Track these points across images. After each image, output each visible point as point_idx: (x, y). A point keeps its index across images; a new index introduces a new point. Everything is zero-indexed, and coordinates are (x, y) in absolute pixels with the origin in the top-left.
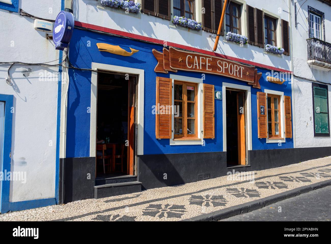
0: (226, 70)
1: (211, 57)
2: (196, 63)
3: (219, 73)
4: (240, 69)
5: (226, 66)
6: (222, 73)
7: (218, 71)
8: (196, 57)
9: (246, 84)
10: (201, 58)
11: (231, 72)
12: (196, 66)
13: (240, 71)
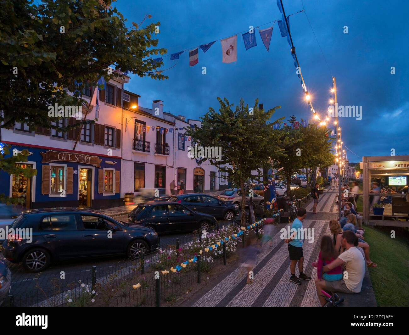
0: (80, 159)
1: (72, 153)
4: (88, 159)
5: (80, 157)
6: (78, 161)
7: (75, 160)
8: (63, 154)
9: (92, 166)
10: (66, 154)
11: (83, 160)
12: (63, 158)
13: (88, 160)
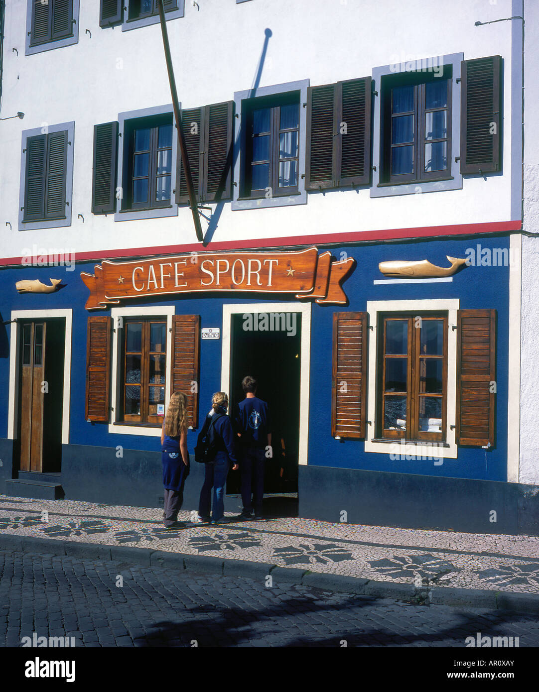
0: (225, 277)
1: (185, 258)
2: (152, 279)
3: (206, 287)
4: (265, 267)
5: (223, 268)
6: (213, 285)
7: (202, 283)
8: (152, 268)
10: (162, 265)
11: (238, 280)
12: (152, 284)
13: (264, 272)
